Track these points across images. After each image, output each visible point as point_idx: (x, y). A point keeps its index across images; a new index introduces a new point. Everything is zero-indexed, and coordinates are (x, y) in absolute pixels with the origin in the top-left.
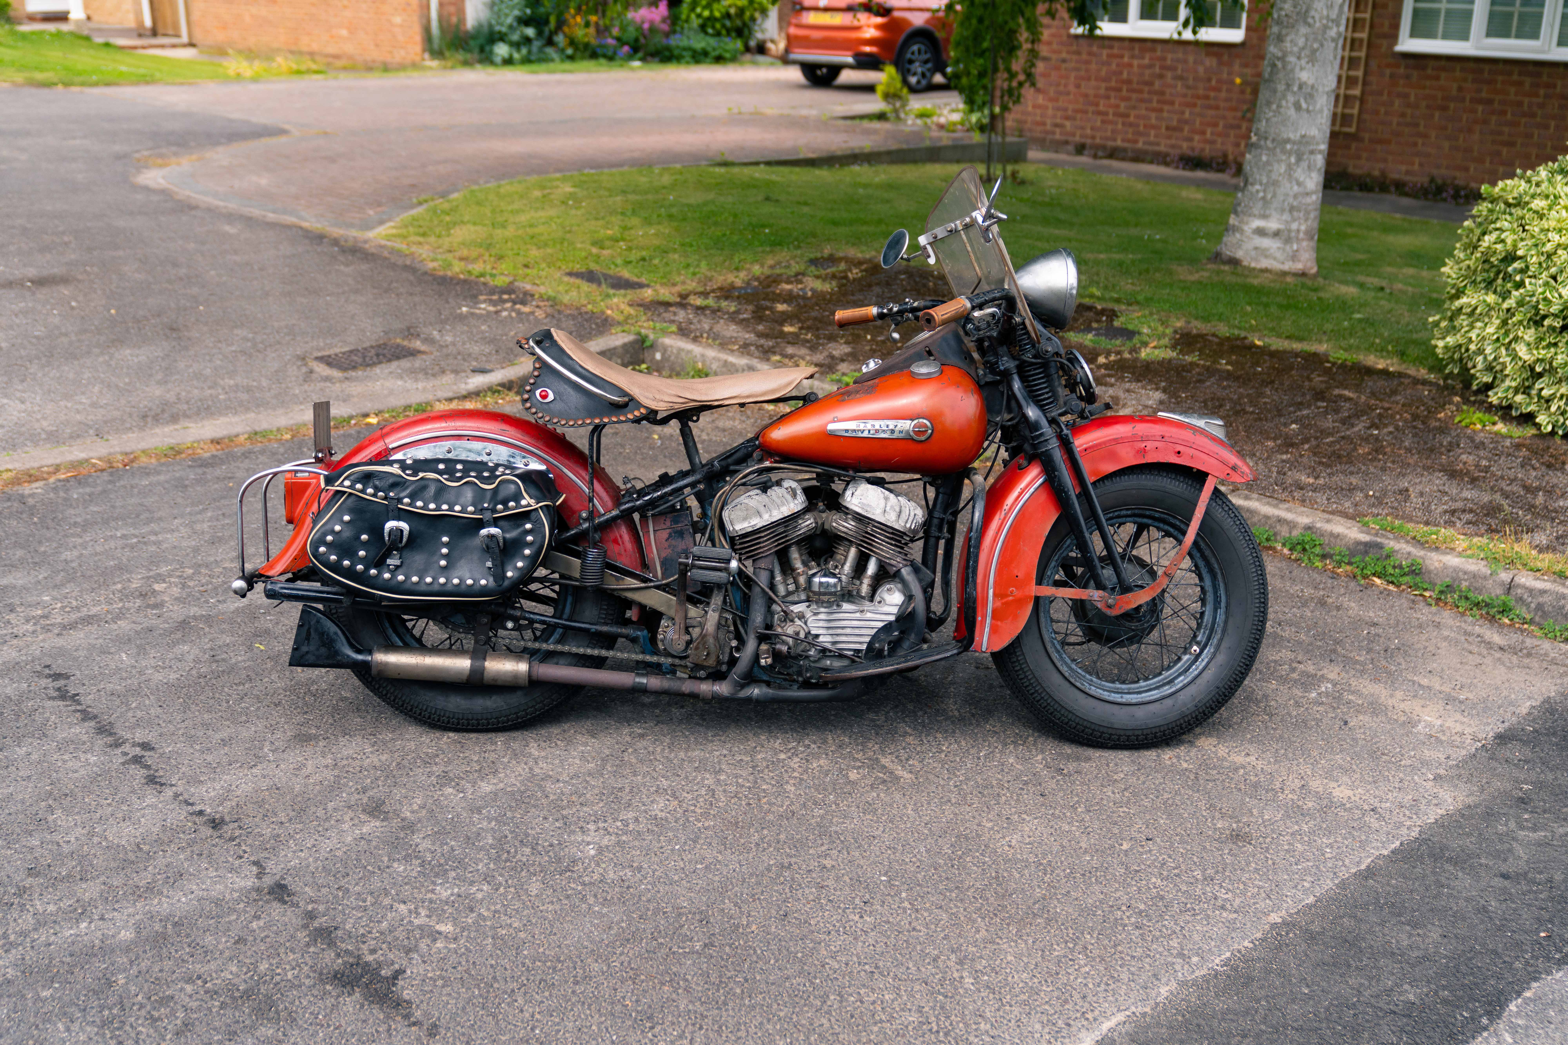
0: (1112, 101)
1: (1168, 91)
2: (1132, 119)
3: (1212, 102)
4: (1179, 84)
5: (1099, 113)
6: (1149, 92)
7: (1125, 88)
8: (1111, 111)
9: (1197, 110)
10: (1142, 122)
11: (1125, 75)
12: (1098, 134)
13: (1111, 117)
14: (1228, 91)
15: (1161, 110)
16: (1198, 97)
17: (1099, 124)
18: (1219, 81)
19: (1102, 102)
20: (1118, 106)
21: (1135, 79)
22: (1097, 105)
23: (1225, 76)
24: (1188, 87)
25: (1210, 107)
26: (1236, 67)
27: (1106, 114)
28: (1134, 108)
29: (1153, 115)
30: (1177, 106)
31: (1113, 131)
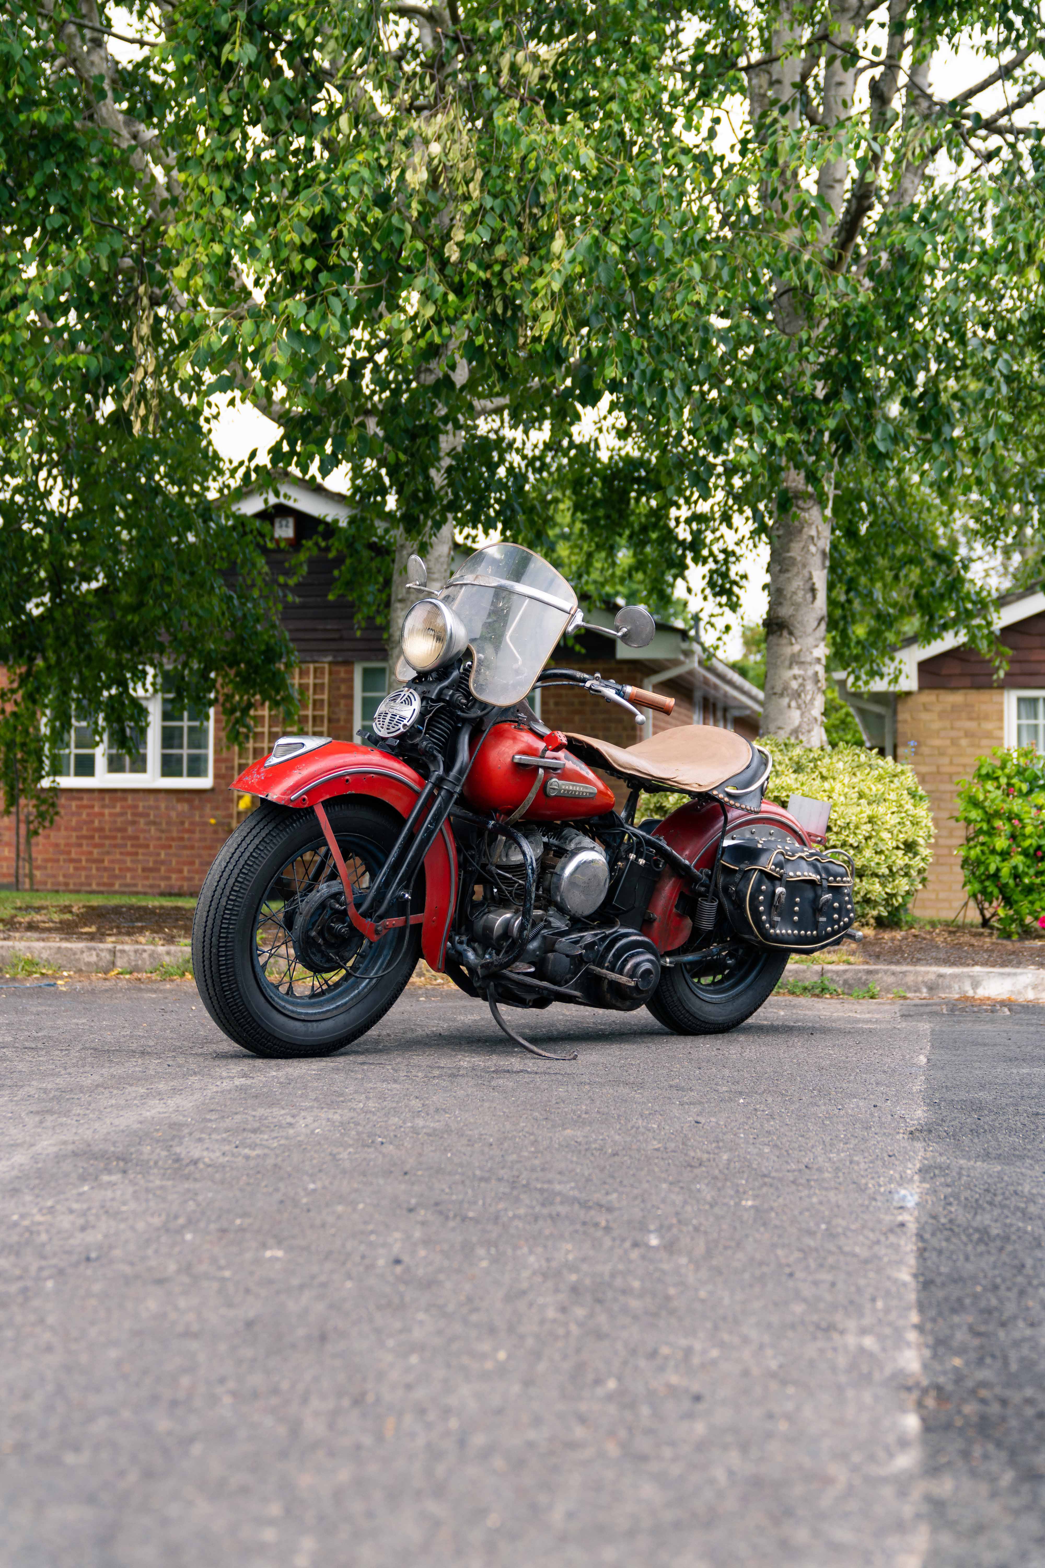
0: (85, 848)
1: (142, 836)
2: (106, 864)
3: (187, 843)
4: (153, 828)
5: (71, 861)
6: (123, 838)
7: (97, 835)
8: (83, 858)
9: (173, 851)
10: (117, 866)
11: (96, 824)
12: (71, 881)
13: (84, 863)
14: (202, 832)
15: (137, 854)
16: (173, 839)
17: (71, 870)
18: (192, 823)
19: (73, 850)
20: (91, 853)
21: (107, 827)
22: (69, 853)
23: (197, 819)
24: (162, 831)
25: (185, 848)
26: (208, 810)
27: (80, 861)
28: (108, 853)
29: (128, 859)
30: (151, 848)
31: (87, 877)
